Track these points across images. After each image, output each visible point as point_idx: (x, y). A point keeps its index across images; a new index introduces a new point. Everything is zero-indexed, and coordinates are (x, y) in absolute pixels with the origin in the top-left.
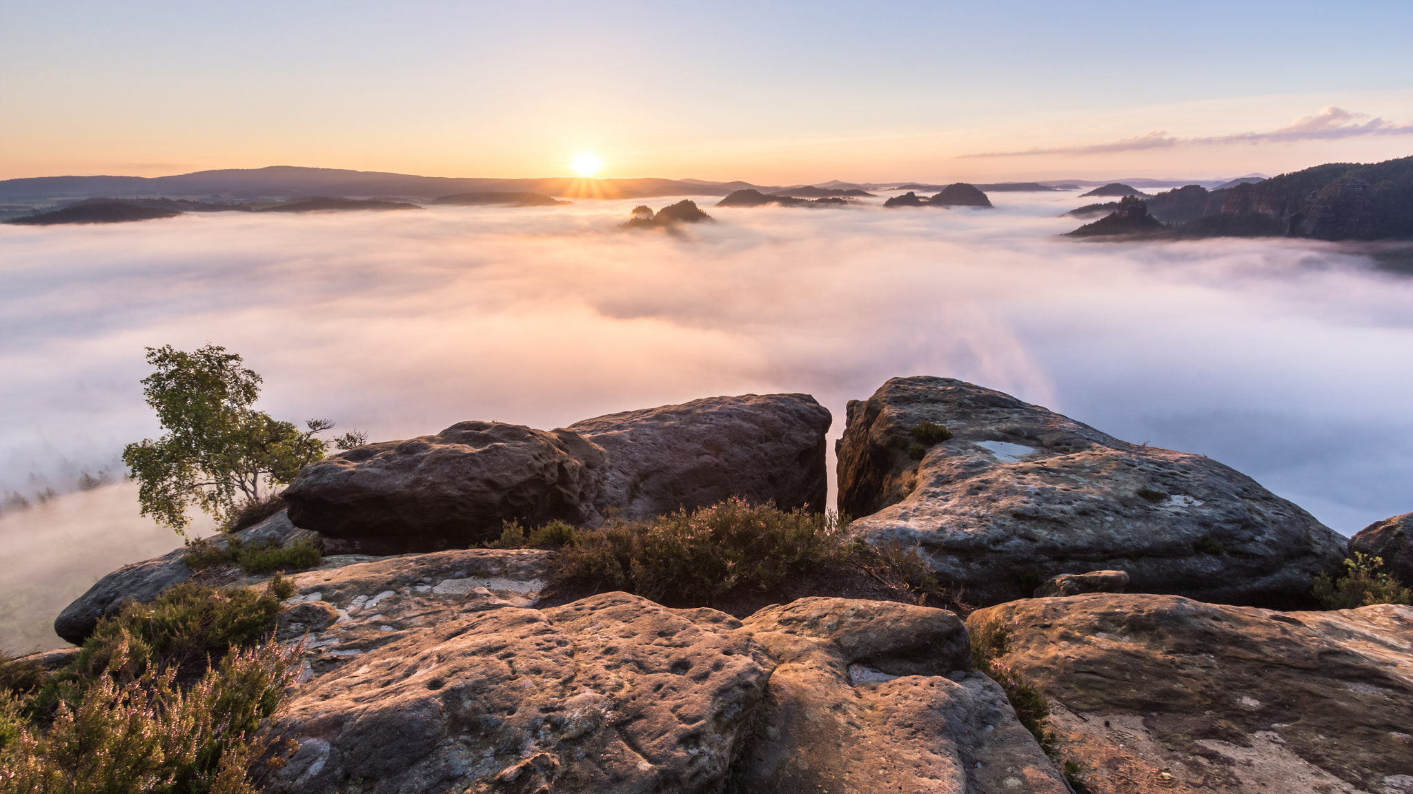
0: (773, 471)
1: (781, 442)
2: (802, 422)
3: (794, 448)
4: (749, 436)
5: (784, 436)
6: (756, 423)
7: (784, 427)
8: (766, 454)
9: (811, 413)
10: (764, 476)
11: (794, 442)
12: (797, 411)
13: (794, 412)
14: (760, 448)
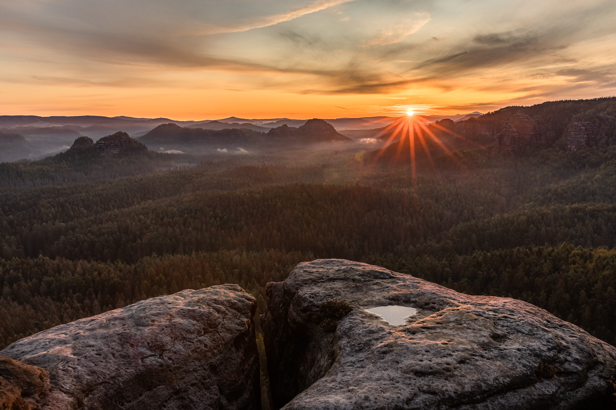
0: (213, 360)
1: (218, 332)
2: (234, 311)
3: (229, 335)
4: (189, 331)
5: (220, 326)
6: (194, 318)
7: (219, 318)
8: (206, 346)
9: (239, 301)
10: (206, 367)
11: (229, 330)
12: (229, 301)
13: (225, 303)
14: (200, 341)
